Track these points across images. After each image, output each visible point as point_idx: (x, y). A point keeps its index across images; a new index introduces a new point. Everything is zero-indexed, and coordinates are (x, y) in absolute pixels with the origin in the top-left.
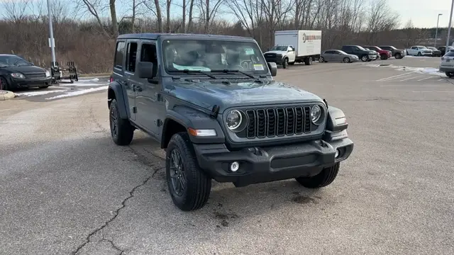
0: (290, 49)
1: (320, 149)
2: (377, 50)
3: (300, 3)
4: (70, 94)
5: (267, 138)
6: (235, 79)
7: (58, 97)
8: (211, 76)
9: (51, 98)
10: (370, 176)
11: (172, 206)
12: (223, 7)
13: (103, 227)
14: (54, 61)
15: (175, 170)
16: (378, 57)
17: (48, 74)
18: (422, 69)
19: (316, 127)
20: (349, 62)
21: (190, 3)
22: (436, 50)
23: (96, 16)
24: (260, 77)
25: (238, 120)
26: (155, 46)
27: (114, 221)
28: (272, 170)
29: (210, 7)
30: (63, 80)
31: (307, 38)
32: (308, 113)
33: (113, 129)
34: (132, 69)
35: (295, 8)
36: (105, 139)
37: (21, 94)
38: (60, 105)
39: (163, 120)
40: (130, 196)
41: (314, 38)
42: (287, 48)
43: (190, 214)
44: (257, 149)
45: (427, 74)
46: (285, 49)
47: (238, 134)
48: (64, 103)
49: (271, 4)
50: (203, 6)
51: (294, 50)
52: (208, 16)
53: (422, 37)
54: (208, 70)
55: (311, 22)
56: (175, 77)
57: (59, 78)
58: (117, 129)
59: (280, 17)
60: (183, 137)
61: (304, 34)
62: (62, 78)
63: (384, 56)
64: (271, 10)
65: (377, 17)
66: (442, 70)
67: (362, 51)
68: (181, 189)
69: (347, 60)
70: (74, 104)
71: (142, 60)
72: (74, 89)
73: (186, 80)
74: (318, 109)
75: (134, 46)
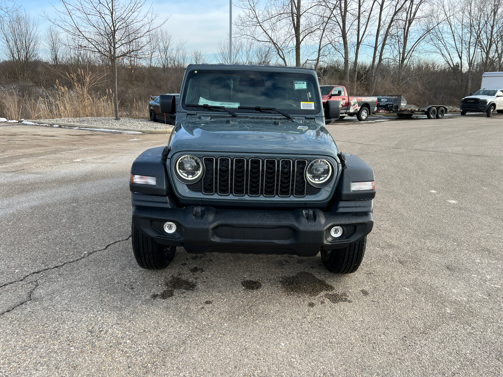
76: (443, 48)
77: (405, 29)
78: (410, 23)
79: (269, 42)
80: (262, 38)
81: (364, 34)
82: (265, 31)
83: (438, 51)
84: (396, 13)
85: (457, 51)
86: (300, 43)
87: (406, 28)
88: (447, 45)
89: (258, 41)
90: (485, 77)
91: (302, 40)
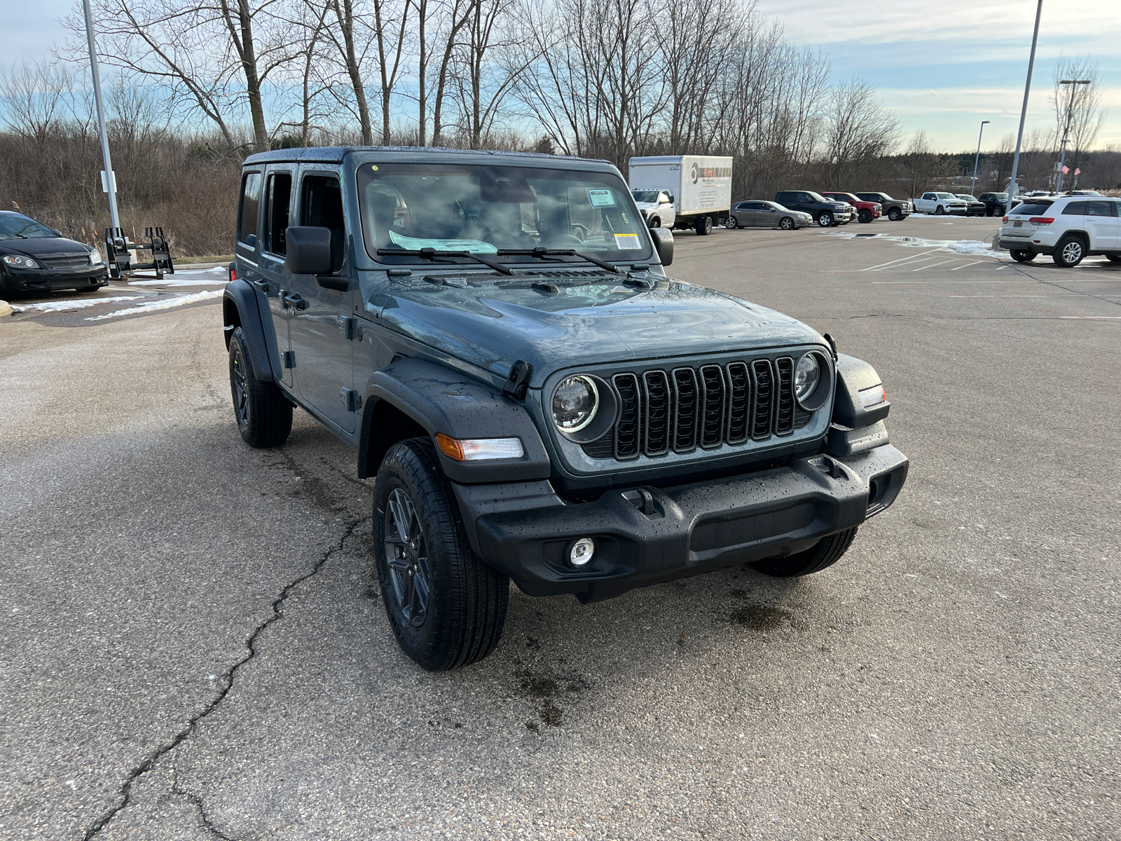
0: (663, 197)
1: (826, 485)
2: (852, 202)
3: (682, 95)
4: (149, 307)
5: (672, 457)
6: (567, 274)
7: (118, 313)
8: (499, 267)
9: (100, 317)
10: (922, 533)
11: (392, 653)
12: (511, 102)
13: (180, 738)
14: (117, 224)
15: (400, 546)
16: (853, 217)
17: (96, 257)
18: (954, 243)
19: (808, 417)
20: (793, 227)
21: (436, 91)
22: (975, 201)
23: (218, 119)
24: (634, 269)
25: (587, 403)
26: (336, 181)
27: (218, 713)
28: (694, 556)
29: (481, 101)
30: (138, 272)
31: (701, 173)
32: (788, 377)
33: (239, 407)
34: (278, 247)
35: (671, 106)
36: (220, 430)
37: (29, 306)
38: (119, 335)
39: (364, 395)
40: (273, 613)
41: (717, 173)
42: (657, 194)
43: (446, 683)
44: (648, 496)
45: (968, 256)
46: (653, 198)
47: (591, 450)
48: (132, 329)
49: (618, 96)
50: (467, 98)
51: (671, 200)
52: (476, 121)
53: (942, 172)
54: (490, 249)
55: (706, 138)
56: (395, 269)
57: (127, 267)
58: (248, 405)
59: (638, 127)
60: (421, 456)
61: (695, 165)
62: (135, 267)
63: (866, 215)
64: (618, 110)
65: (847, 129)
66: (1001, 245)
67: (820, 203)
68: (417, 606)
69: (787, 224)
70: (156, 332)
71: (303, 221)
72: (164, 293)
73: (427, 279)
74: (811, 364)
75: (283, 181)
76: (541, 108)
77: (472, 64)
78: (480, 55)
79: (172, 75)
80: (152, 64)
81: (395, 71)
82: (156, 49)
83: (533, 112)
84: (455, 30)
85: (567, 113)
86: (259, 84)
87: (475, 63)
88: (547, 99)
89: (142, 71)
90: (633, 166)
91: (264, 76)
